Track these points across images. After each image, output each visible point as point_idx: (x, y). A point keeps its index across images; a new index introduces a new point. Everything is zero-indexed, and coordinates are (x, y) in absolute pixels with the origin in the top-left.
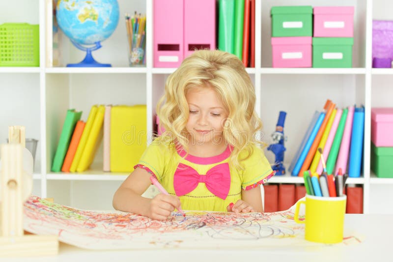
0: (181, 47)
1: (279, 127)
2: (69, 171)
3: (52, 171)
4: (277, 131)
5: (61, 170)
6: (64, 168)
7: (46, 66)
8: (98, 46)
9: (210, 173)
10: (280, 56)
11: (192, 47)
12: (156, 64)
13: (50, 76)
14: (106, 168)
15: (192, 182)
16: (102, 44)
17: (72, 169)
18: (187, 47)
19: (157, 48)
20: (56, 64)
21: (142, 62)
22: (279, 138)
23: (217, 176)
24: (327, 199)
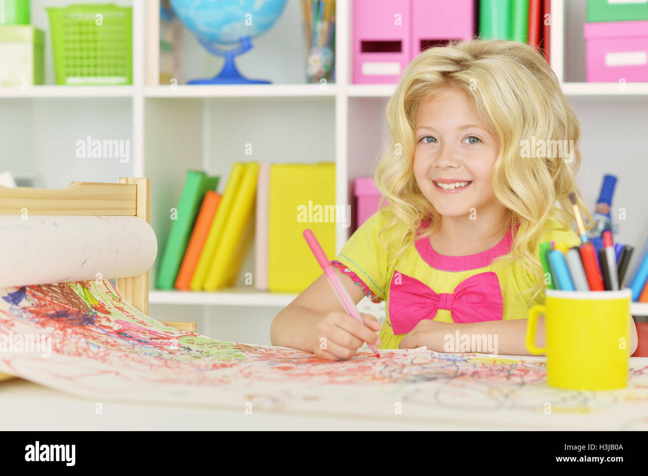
0: (406, 46)
1: (603, 206)
2: (188, 288)
3: (158, 287)
4: (598, 212)
5: (175, 286)
6: (181, 283)
7: (146, 83)
8: (246, 45)
9: (463, 291)
10: (602, 61)
11: (426, 44)
12: (356, 77)
13: (154, 103)
14: (260, 284)
15: (423, 308)
16: (254, 42)
17: (196, 283)
18: (417, 45)
19: (358, 46)
20: (165, 79)
21: (329, 75)
22: (601, 227)
23: (475, 299)
24: (585, 295)
